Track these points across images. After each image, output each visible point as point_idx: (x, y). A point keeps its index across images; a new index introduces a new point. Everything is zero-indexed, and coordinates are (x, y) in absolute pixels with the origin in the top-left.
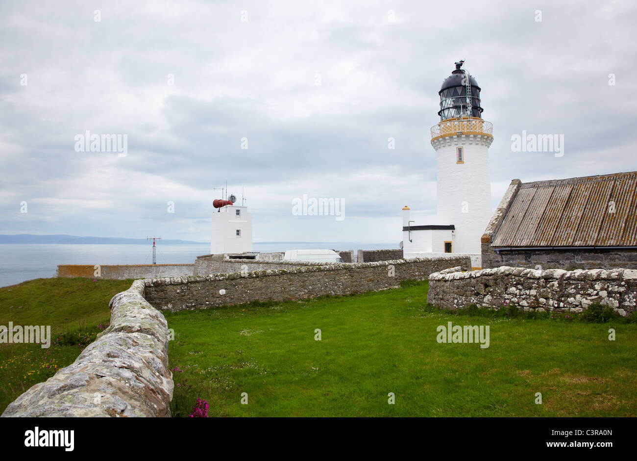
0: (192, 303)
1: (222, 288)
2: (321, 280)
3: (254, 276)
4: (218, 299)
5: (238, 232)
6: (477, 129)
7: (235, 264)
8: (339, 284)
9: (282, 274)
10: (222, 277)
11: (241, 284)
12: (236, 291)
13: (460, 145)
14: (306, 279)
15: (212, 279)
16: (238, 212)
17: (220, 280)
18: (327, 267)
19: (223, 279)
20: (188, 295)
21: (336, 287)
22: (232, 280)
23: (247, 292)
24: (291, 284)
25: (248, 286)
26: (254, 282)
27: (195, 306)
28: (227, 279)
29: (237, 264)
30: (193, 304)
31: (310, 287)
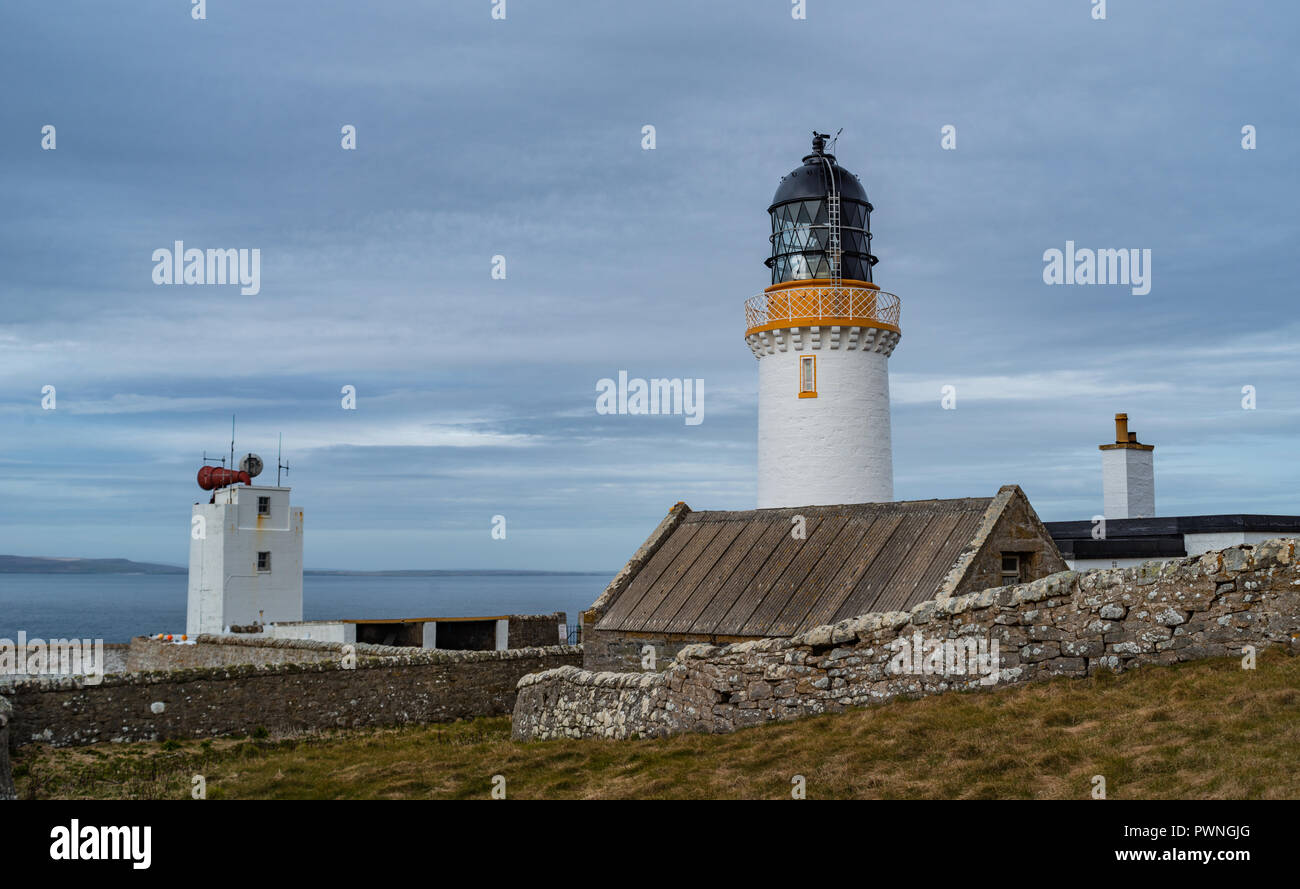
0: (93, 728)
1: (158, 700)
2: (378, 688)
3: (227, 675)
4: (148, 722)
5: (263, 560)
6: (851, 311)
7: (224, 647)
8: (421, 696)
9: (289, 673)
10: (159, 678)
11: (198, 692)
12: (188, 706)
13: (808, 352)
14: (343, 684)
15: (136, 681)
16: (264, 505)
17: (154, 684)
18: (395, 659)
19: (160, 682)
20: (86, 711)
21: (413, 703)
22: (179, 683)
23: (210, 709)
24: (308, 695)
25: (214, 697)
26: (226, 688)
27: (99, 734)
28: (168, 682)
29: (229, 648)
30: (96, 731)
31: (353, 702)
